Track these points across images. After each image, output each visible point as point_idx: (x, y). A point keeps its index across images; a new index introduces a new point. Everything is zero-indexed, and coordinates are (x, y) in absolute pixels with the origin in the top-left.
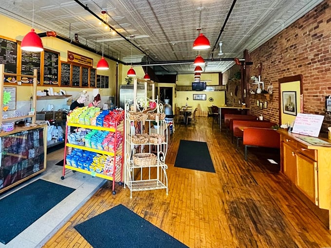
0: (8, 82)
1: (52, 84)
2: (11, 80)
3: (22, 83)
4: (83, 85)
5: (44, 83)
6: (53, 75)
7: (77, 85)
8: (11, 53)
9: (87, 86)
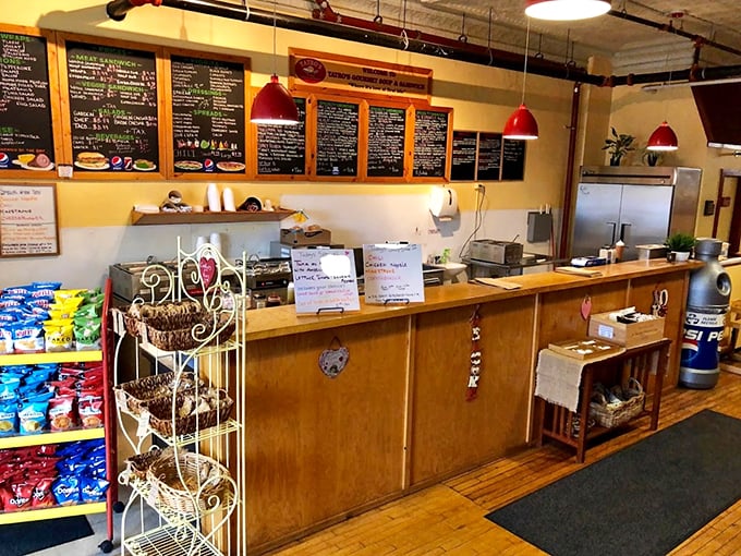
0: (18, 167)
1: (216, 170)
2: (33, 163)
3: (76, 169)
4: (370, 173)
5: (177, 170)
6: (218, 140)
7: (341, 173)
8: (23, 75)
9: (400, 174)
